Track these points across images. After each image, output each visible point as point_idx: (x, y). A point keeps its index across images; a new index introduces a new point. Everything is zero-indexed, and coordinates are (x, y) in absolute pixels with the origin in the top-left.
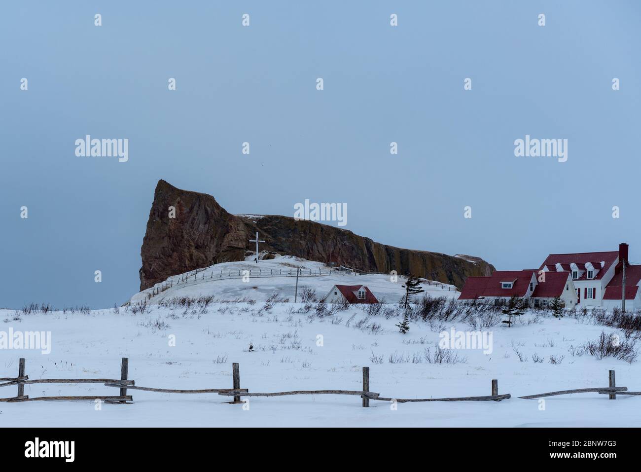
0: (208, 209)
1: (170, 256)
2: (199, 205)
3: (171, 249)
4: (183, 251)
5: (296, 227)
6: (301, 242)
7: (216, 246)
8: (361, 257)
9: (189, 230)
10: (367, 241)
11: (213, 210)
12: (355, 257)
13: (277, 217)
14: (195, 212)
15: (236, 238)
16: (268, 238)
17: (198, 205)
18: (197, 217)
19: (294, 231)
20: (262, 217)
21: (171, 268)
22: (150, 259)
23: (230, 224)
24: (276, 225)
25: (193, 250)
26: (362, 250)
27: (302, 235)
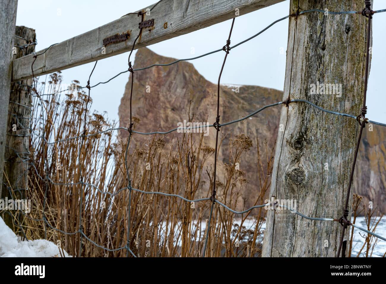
0: (187, 74)
1: (146, 116)
2: (177, 70)
3: (147, 110)
4: (159, 112)
9: (166, 93)
11: (191, 76)
14: (172, 77)
15: (212, 103)
16: (244, 104)
17: (175, 69)
18: (174, 82)
19: (268, 99)
21: (146, 128)
22: (125, 119)
23: (208, 90)
24: (252, 94)
25: (169, 112)
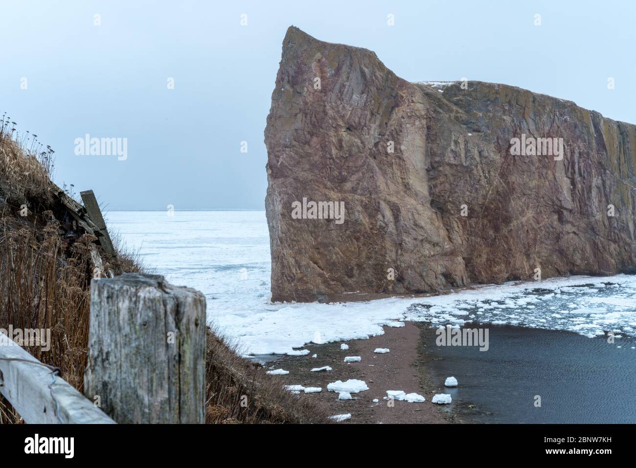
0: (366, 70)
1: (307, 143)
2: (351, 65)
3: (309, 132)
4: (327, 134)
5: (498, 96)
6: (505, 117)
7: (380, 126)
8: (586, 137)
9: (336, 103)
10: (595, 116)
11: (373, 73)
12: (579, 137)
14: (344, 76)
15: (409, 114)
16: (459, 113)
17: (348, 63)
18: (348, 84)
19: (494, 102)
20: (450, 84)
21: (309, 161)
22: (277, 149)
23: (401, 93)
25: (343, 133)
26: (587, 127)
27: (507, 108)
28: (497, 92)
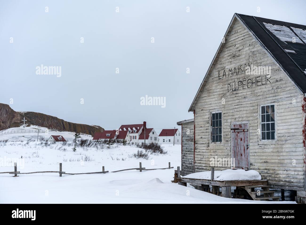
0: (7, 109)
5: (38, 116)
6: (40, 121)
7: (10, 122)
8: (60, 126)
10: (62, 121)
11: (9, 110)
12: (58, 126)
13: (31, 112)
14: (2, 110)
15: (17, 119)
16: (28, 119)
17: (3, 108)
18: (3, 112)
19: (37, 117)
20: (26, 112)
23: (15, 114)
24: (31, 115)
25: (1, 123)
26: (60, 123)
27: (40, 118)
28: (38, 115)
